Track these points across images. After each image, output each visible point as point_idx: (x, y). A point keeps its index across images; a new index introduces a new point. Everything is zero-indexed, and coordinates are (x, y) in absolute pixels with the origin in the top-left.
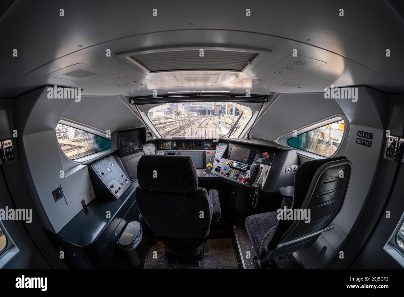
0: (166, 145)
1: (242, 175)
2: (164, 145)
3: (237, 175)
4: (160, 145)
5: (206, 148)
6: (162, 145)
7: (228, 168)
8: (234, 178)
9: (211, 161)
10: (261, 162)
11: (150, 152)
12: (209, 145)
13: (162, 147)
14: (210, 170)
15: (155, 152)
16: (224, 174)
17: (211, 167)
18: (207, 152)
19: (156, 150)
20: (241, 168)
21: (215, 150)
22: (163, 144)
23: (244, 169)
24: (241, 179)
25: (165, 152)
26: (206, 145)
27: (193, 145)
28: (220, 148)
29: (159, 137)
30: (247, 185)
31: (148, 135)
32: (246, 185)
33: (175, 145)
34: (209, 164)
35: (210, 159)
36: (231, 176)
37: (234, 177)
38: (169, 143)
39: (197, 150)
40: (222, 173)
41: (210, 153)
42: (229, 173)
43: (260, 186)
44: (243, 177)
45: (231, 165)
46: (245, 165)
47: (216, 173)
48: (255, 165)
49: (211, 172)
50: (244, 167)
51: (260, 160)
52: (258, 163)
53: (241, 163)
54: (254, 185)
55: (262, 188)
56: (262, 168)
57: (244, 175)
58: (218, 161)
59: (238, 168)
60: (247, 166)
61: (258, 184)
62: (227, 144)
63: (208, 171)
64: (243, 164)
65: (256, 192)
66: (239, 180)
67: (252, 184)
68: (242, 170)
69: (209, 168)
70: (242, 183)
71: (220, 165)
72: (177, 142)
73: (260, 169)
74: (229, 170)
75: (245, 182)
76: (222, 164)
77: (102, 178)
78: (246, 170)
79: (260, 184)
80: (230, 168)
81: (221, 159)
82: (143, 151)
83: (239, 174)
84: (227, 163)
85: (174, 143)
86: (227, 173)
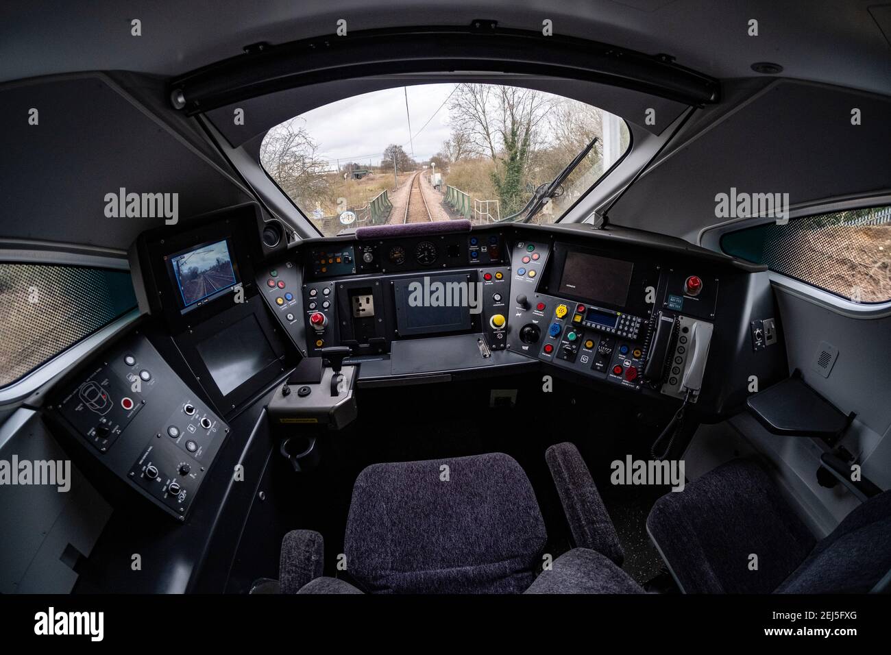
0: (339, 260)
1: (621, 357)
2: (331, 261)
3: (606, 359)
4: (317, 262)
5: (475, 261)
6: (323, 262)
7: (569, 330)
8: (594, 368)
9: (498, 304)
10: (679, 307)
11: (284, 291)
12: (484, 250)
13: (324, 271)
14: (500, 337)
15: (303, 288)
16: (556, 352)
17: (502, 327)
18: (482, 275)
19: (303, 283)
20: (619, 333)
21: (509, 264)
22: (327, 259)
23: (630, 335)
24: (620, 370)
25: (337, 285)
26: (473, 248)
27: (429, 252)
28: (526, 260)
29: (314, 235)
30: (645, 392)
31: (272, 233)
32: (641, 390)
33: (367, 257)
34: (498, 319)
35: (497, 297)
36: (584, 359)
37: (594, 363)
38: (346, 254)
39: (443, 268)
40: (549, 350)
41: (493, 277)
42: (573, 349)
43: (691, 395)
44: (627, 364)
45: (578, 319)
46: (631, 321)
47: (524, 348)
48: (670, 320)
49: (505, 345)
50: (629, 326)
51: (674, 302)
52: (669, 312)
53: (613, 312)
54: (668, 390)
55: (696, 399)
56: (686, 330)
57: (629, 355)
58: (525, 304)
59: (608, 330)
60: (638, 323)
61: (685, 390)
62: (547, 246)
63: (496, 342)
64: (621, 318)
65: (679, 416)
66: (615, 374)
67: (660, 388)
68: (621, 337)
69: (496, 330)
70: (625, 383)
71: (536, 318)
72: (373, 248)
73: (681, 334)
74: (572, 336)
75: (635, 381)
76: (541, 314)
77: (103, 453)
78: (635, 337)
79: (692, 390)
80: (575, 330)
81: (533, 298)
82: (258, 295)
83: (612, 351)
84: (561, 311)
85: (363, 249)
86: (566, 349)
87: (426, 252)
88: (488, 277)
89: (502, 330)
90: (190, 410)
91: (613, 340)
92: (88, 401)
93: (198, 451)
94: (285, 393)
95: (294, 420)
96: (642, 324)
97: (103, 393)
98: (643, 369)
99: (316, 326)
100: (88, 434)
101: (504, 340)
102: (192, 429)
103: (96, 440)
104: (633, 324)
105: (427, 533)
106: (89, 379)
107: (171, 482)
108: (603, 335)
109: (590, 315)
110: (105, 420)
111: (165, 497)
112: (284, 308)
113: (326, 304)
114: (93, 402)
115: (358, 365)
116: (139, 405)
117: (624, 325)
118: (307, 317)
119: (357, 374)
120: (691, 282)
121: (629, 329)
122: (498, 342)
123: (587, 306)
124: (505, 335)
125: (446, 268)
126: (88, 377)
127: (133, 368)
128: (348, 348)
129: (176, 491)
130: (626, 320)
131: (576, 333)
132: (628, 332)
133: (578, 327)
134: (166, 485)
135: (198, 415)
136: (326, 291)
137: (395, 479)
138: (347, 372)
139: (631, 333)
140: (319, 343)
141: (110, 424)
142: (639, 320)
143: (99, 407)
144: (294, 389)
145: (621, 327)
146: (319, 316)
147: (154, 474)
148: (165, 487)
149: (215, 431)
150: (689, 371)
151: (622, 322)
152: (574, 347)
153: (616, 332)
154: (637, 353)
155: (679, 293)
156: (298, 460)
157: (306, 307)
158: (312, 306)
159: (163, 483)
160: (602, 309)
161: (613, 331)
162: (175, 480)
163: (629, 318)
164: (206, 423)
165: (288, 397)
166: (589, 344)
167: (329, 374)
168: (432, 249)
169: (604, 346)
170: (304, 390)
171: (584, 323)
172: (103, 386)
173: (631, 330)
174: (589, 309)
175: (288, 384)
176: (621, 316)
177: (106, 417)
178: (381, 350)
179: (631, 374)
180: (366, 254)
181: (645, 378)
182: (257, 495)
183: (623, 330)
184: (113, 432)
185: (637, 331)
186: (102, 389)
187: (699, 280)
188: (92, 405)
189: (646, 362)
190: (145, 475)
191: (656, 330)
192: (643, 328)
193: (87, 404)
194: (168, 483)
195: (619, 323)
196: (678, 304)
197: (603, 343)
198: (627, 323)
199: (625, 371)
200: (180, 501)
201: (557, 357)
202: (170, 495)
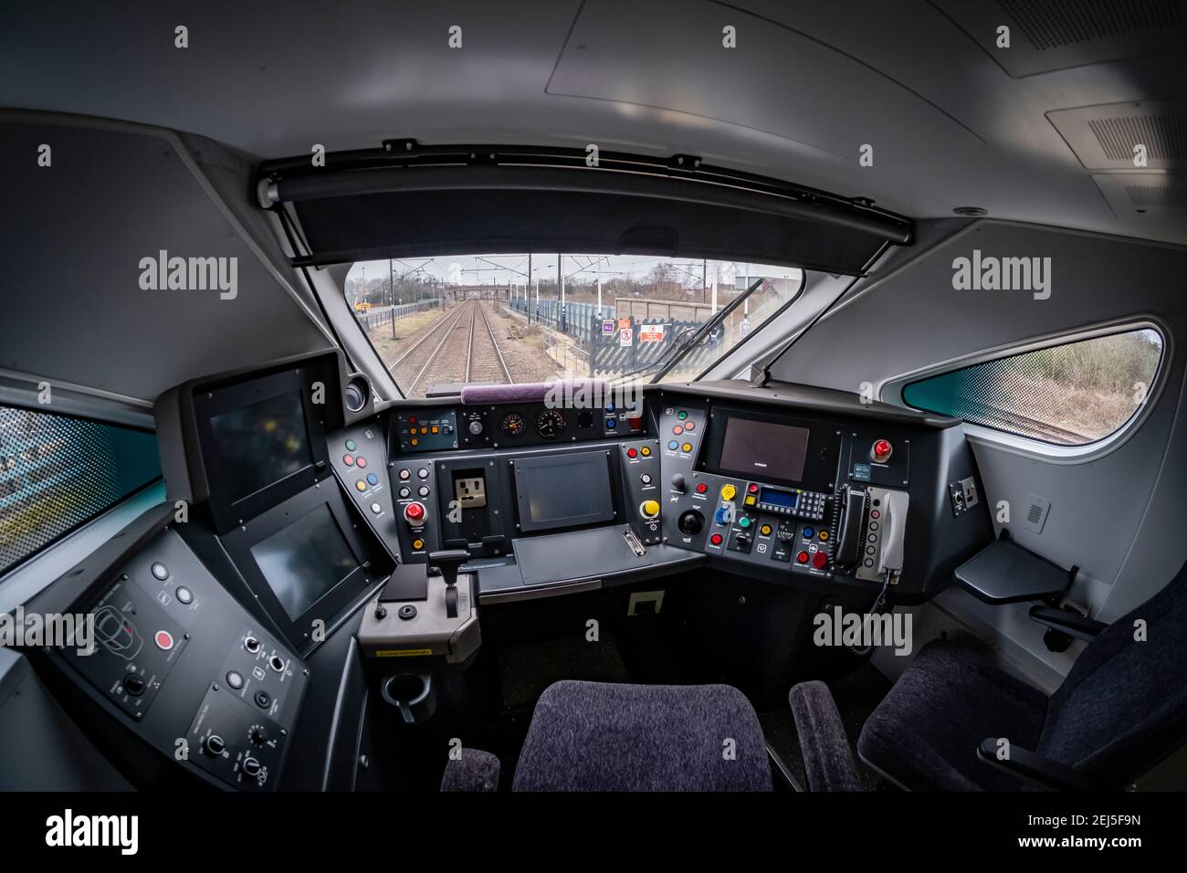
0: (435, 430)
1: (806, 541)
2: (424, 431)
3: (788, 545)
4: (405, 431)
5: (611, 432)
6: (413, 431)
7: (740, 515)
8: (774, 557)
9: (648, 488)
10: (866, 478)
11: (365, 472)
12: (623, 418)
13: (414, 442)
14: (654, 528)
15: (389, 468)
16: (726, 542)
17: (656, 516)
18: (625, 452)
19: (389, 460)
20: (801, 514)
21: (656, 435)
22: (419, 428)
23: (814, 516)
24: (805, 557)
25: (438, 464)
26: (608, 416)
27: (555, 422)
28: (678, 430)
29: (395, 397)
30: (838, 579)
31: (354, 391)
32: (832, 577)
33: (475, 427)
34: (651, 506)
35: (646, 479)
36: (762, 548)
37: (774, 552)
38: (445, 421)
39: (571, 442)
40: (718, 540)
41: (639, 454)
42: (747, 537)
43: (892, 576)
44: (813, 549)
45: (751, 501)
46: (814, 498)
47: (685, 540)
48: (860, 494)
49: (661, 538)
50: (812, 505)
51: (861, 472)
52: (858, 485)
53: (792, 490)
54: (863, 573)
55: (897, 580)
56: (877, 503)
57: (815, 537)
58: (681, 486)
59: (788, 511)
60: (822, 500)
61: (884, 571)
62: (703, 412)
63: (648, 535)
64: (802, 496)
65: (881, 601)
66: (801, 562)
67: (855, 572)
68: (804, 520)
69: (648, 520)
70: (814, 571)
71: (697, 502)
72: (481, 415)
73: (873, 508)
74: (744, 522)
75: (825, 567)
76: (703, 497)
77: (137, 720)
78: (821, 517)
79: (893, 570)
80: (747, 515)
81: (693, 477)
82: (332, 477)
83: (794, 536)
84: (728, 493)
85: (468, 416)
86: (739, 539)
87: (551, 423)
88: (633, 454)
89: (655, 519)
90: (252, 645)
91: (794, 522)
92: (104, 638)
93: (273, 706)
94: (380, 616)
95: (399, 653)
96: (826, 501)
97: (125, 623)
98: (835, 553)
99: (412, 522)
100: (112, 691)
101: (659, 532)
102: (259, 674)
103: (125, 699)
104: (816, 503)
106: (102, 603)
107: (244, 758)
108: (782, 517)
109: (764, 495)
110: (134, 668)
111: (239, 780)
112: (367, 495)
113: (424, 491)
114: (112, 639)
115: (474, 573)
116: (180, 641)
117: (806, 504)
118: (397, 509)
119: (475, 586)
120: (879, 447)
121: (812, 509)
122: (652, 534)
123: (761, 485)
124: (660, 526)
125: (576, 442)
126: (101, 598)
127: (166, 583)
128: (465, 552)
129: (255, 770)
130: (807, 497)
131: (749, 518)
132: (811, 512)
133: (750, 511)
134: (238, 762)
135: (264, 653)
136: (423, 473)
138: (463, 583)
139: (816, 513)
140: (418, 544)
141: (142, 673)
142: (824, 497)
143: (122, 647)
144: (393, 609)
145: (803, 507)
146: (418, 508)
147: (218, 748)
148: (236, 766)
149: (290, 674)
150: (887, 549)
151: (804, 500)
152: (748, 534)
153: (798, 512)
154: (824, 535)
155: (864, 460)
156: (413, 708)
157: (395, 494)
158: (405, 492)
159: (233, 759)
160: (779, 488)
161: (794, 512)
162: (248, 752)
163: (811, 495)
164: (277, 663)
165: (383, 621)
166: (766, 530)
167: (437, 586)
168: (544, 416)
169: (784, 530)
170: (408, 610)
171: (758, 506)
172: (125, 613)
173: (815, 509)
174: (763, 489)
175: (381, 601)
176: (802, 494)
177: (134, 662)
178: (499, 550)
179: (820, 560)
180: (473, 424)
181: (838, 563)
182: (360, 762)
183: (805, 510)
184: (149, 686)
185: (822, 510)
186: (124, 619)
187: (888, 445)
188: (110, 643)
189: (836, 546)
190: (206, 750)
191: (845, 507)
192: (828, 505)
193: (104, 643)
194: (239, 758)
195: (801, 503)
196: (865, 473)
197: (782, 527)
198: (810, 501)
199: (812, 558)
200: (260, 784)
201: (728, 549)
202: (245, 777)
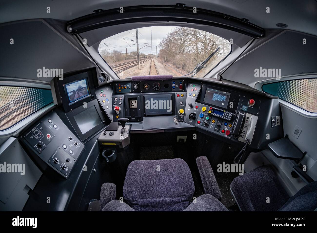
0: (125, 88)
1: (225, 127)
3: (219, 127)
4: (118, 88)
5: (174, 90)
6: (120, 88)
7: (206, 116)
8: (215, 130)
9: (182, 106)
10: (246, 110)
11: (105, 98)
12: (177, 86)
13: (120, 91)
15: (112, 97)
16: (201, 123)
17: (183, 114)
18: (176, 95)
19: (113, 95)
20: (224, 118)
21: (186, 91)
22: (121, 87)
23: (228, 119)
24: (224, 131)
25: (124, 96)
26: (173, 85)
28: (192, 90)
29: (116, 79)
30: (232, 140)
31: (102, 77)
32: (231, 139)
33: (136, 87)
34: (181, 111)
35: (181, 103)
36: (211, 127)
37: (215, 128)
38: (128, 85)
39: (162, 92)
40: (199, 123)
41: (180, 96)
42: (208, 123)
43: (249, 141)
44: (227, 129)
45: (210, 112)
46: (229, 114)
47: (190, 121)
48: (243, 114)
49: (183, 120)
50: (228, 116)
51: (244, 108)
52: (243, 111)
53: (223, 110)
54: (240, 139)
55: (250, 143)
56: (248, 118)
57: (227, 126)
58: (191, 106)
59: (220, 117)
60: (231, 115)
61: (246, 140)
62: (200, 85)
63: (180, 119)
64: (225, 113)
65: (244, 149)
66: (222, 133)
67: (238, 138)
68: (225, 120)
69: (180, 115)
70: (226, 136)
71: (195, 111)
72: (138, 84)
73: (246, 119)
74: (207, 118)
75: (229, 135)
76: (197, 110)
77: (39, 153)
78: (230, 120)
79: (249, 140)
80: (209, 116)
81: (194, 104)
82: (96, 99)
83: (221, 124)
84: (204, 109)
85: (134, 84)
86: (205, 123)
87: (157, 86)
88: (178, 96)
89: (182, 115)
90: (71, 139)
91: (222, 120)
92: (35, 135)
93: (73, 153)
94: (105, 134)
95: (108, 144)
96: (232, 115)
97: (40, 132)
98: (232, 132)
99: (116, 111)
100: (35, 147)
101: (183, 118)
102: (71, 146)
103: (37, 149)
104: (229, 115)
105: (153, 186)
106: (35, 127)
107: (63, 164)
108: (219, 118)
109: (214, 111)
110: (40, 142)
111: (61, 169)
112: (105, 104)
113: (120, 103)
114: (36, 135)
115: (131, 125)
116: (53, 137)
117: (226, 115)
118: (113, 107)
119: (130, 128)
120: (251, 101)
121: (228, 117)
122: (181, 119)
123: (213, 108)
124: (184, 117)
125: (164, 92)
126: (35, 126)
127: (51, 124)
128: (127, 119)
129: (65, 167)
130: (227, 113)
131: (209, 117)
132: (227, 118)
133: (210, 115)
134: (61, 165)
135: (73, 141)
136: (121, 98)
137: (142, 166)
138: (127, 127)
139: (229, 118)
140: (117, 117)
141: (42, 143)
142: (232, 114)
143: (38, 137)
144: (108, 133)
145: (225, 116)
146: (118, 107)
147: (57, 161)
148: (61, 166)
149: (79, 147)
150: (248, 133)
151: (226, 114)
152: (208, 122)
153: (223, 117)
154: (230, 125)
155: (246, 105)
156: (108, 158)
157: (113, 104)
158: (115, 103)
159: (60, 164)
160: (218, 109)
161: (222, 117)
162: (64, 163)
163: (228, 113)
164: (76, 144)
165: (105, 135)
166: (213, 121)
167: (120, 128)
168: (159, 85)
169: (219, 122)
170: (112, 133)
171: (212, 114)
172: (40, 130)
173: (229, 117)
174: (214, 109)
175: (106, 131)
176: (225, 112)
177: (41, 141)
178: (139, 120)
179: (228, 133)
180: (135, 86)
181: (233, 135)
182: (93, 170)
183: (226, 117)
184: (43, 146)
185: (230, 118)
186: (40, 131)
187: (254, 100)
188: (36, 136)
189: (233, 129)
190: (54, 162)
191: (237, 118)
192: (233, 117)
193: (34, 136)
194: (62, 165)
195: (225, 114)
196: (246, 109)
197: (218, 121)
198: (227, 115)
199: (226, 132)
200: (66, 171)
201: (202, 125)
202: (63, 169)
